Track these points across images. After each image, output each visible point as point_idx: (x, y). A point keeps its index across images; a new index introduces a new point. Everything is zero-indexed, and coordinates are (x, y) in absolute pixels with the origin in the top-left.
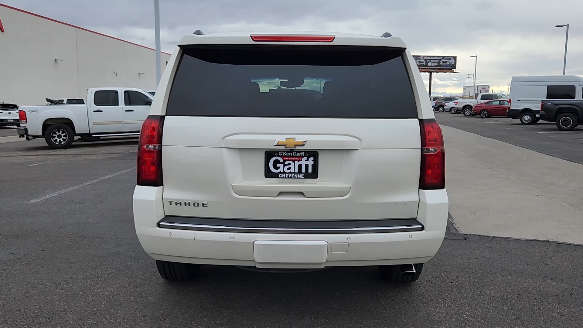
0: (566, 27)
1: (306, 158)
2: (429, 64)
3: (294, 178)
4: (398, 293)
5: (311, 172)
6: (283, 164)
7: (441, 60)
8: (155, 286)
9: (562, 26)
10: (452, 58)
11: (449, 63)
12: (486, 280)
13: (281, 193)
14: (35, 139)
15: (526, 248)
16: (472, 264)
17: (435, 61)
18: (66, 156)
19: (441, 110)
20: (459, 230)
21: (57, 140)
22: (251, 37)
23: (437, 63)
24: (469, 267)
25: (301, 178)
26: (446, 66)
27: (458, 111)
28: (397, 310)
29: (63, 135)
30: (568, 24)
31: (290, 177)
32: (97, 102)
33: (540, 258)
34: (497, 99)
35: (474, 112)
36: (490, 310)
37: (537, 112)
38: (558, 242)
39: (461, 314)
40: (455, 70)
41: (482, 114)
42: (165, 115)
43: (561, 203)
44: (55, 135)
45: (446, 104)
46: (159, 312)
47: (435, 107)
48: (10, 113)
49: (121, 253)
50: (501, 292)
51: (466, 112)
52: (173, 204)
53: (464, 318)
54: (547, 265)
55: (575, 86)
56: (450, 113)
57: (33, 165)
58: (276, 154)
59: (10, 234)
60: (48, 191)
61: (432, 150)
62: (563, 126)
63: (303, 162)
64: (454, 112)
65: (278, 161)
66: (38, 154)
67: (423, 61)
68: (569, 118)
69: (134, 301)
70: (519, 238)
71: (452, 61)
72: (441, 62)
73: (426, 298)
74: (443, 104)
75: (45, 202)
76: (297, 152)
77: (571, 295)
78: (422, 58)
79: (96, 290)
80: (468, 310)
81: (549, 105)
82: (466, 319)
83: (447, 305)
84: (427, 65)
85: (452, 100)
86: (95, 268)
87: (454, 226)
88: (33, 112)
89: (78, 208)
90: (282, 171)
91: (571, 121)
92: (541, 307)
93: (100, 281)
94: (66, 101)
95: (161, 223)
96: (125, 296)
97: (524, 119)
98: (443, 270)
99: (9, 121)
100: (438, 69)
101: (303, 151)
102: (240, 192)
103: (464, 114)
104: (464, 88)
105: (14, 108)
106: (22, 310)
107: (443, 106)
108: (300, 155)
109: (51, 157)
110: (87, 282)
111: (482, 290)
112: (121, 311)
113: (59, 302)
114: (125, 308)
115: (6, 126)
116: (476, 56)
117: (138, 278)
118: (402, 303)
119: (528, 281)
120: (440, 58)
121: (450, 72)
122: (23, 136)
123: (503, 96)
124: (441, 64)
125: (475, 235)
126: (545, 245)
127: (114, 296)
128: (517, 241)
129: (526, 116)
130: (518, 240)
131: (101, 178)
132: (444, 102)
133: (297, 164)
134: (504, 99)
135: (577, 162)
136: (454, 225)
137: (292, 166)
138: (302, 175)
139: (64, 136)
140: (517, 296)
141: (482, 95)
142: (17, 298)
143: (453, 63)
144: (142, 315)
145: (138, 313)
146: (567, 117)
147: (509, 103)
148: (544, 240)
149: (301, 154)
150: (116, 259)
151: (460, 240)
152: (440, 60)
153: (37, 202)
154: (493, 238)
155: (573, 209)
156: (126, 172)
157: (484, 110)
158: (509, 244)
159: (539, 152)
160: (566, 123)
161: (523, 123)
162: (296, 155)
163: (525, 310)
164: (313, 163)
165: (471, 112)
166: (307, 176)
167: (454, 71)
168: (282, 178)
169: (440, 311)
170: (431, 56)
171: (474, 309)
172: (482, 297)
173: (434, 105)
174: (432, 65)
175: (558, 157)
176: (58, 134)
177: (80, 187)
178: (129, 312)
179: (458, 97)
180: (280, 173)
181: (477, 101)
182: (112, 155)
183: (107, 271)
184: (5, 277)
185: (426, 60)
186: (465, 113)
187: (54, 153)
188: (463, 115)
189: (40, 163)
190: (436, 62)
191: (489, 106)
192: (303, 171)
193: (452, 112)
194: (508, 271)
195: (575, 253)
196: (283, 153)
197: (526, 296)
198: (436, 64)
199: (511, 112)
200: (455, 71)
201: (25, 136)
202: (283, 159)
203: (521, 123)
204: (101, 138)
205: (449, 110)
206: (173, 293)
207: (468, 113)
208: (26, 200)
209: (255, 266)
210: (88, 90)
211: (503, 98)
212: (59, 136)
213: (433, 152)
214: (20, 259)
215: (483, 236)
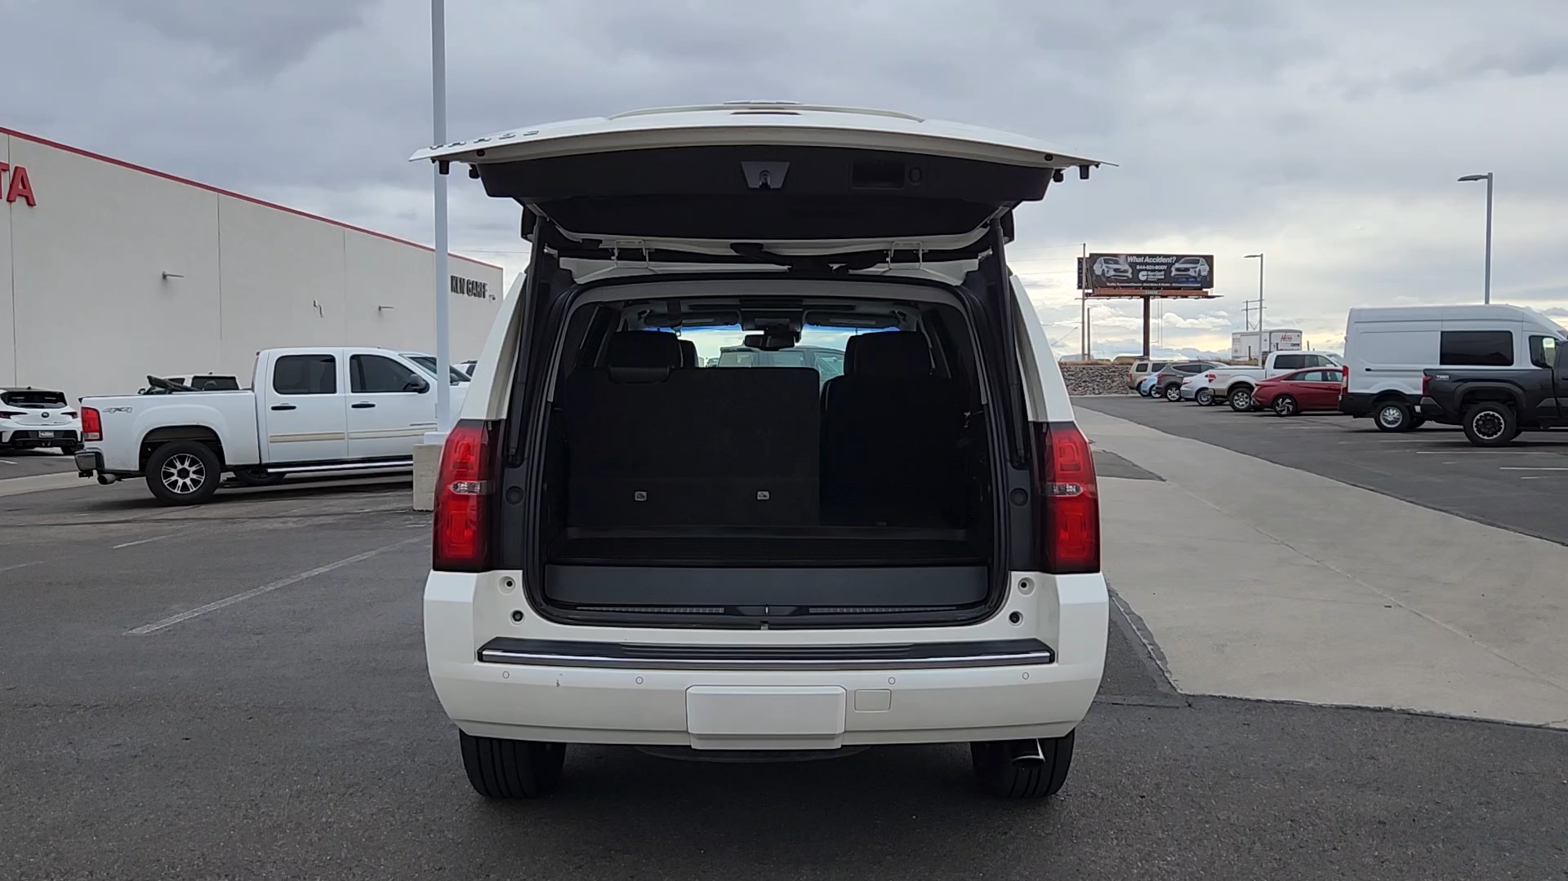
0: (1486, 180)
2: (1142, 276)
4: (1018, 819)
7: (1174, 264)
8: (457, 810)
9: (1476, 178)
10: (1201, 259)
11: (1195, 272)
12: (1222, 792)
14: (120, 481)
15: (1333, 723)
16: (1197, 758)
17: (1157, 267)
18: (203, 522)
19: (1174, 397)
20: (1177, 685)
21: (176, 481)
23: (1163, 273)
24: (1187, 766)
26: (1188, 282)
27: (1216, 399)
28: (1010, 852)
29: (194, 468)
30: (1491, 174)
32: (281, 386)
33: (1361, 746)
34: (1318, 365)
35: (1259, 401)
36: (1222, 852)
37: (1416, 399)
38: (1412, 712)
39: (1155, 859)
40: (1210, 292)
41: (1278, 405)
43: (1444, 625)
44: (173, 470)
45: (1186, 379)
46: (472, 862)
47: (1157, 388)
48: (45, 416)
49: (371, 742)
50: (1254, 816)
51: (1236, 400)
53: (1159, 868)
54: (1373, 761)
55: (1511, 333)
56: (1197, 404)
57: (124, 545)
59: (103, 704)
60: (174, 607)
61: (1070, 488)
62: (1481, 436)
64: (1208, 401)
66: (130, 518)
67: (1127, 267)
68: (1496, 415)
69: (414, 840)
70: (1320, 703)
71: (1202, 268)
72: (1173, 269)
73: (1080, 829)
74: (1179, 381)
75: (172, 633)
77: (1414, 820)
78: (1121, 260)
79: (324, 820)
80: (1171, 852)
81: (1442, 381)
82: (1165, 870)
83: (1126, 841)
84: (1135, 278)
85: (1200, 369)
86: (316, 775)
87: (1166, 678)
88: (118, 412)
89: (257, 645)
91: (1502, 421)
92: (1340, 844)
93: (331, 800)
94: (191, 381)
95: (485, 653)
96: (391, 830)
97: (1384, 419)
98: (1125, 771)
99: (43, 434)
100: (1165, 288)
103: (1232, 405)
104: (1235, 336)
105: (55, 402)
106: (164, 860)
107: (1178, 386)
109: (166, 527)
110: (302, 802)
111: (1210, 813)
112: (386, 859)
113: (242, 844)
114: (393, 853)
115: (33, 448)
116: (1262, 256)
117: (417, 795)
118: (1022, 839)
119: (1322, 794)
120: (1169, 260)
121: (1199, 296)
122: (89, 474)
123: (1333, 358)
124: (1173, 274)
125: (1215, 696)
126: (1379, 717)
127: (365, 832)
128: (1314, 709)
129: (1389, 409)
130: (1316, 707)
131: (302, 574)
132: (1182, 374)
134: (1335, 366)
135: (1503, 525)
136: (1167, 675)
139: (194, 472)
140: (1289, 823)
141: (1278, 356)
142: (147, 836)
143: (1204, 273)
144: (433, 867)
145: (425, 864)
146: (1491, 413)
147: (1344, 375)
148: (1380, 708)
150: (363, 756)
151: (1177, 708)
152: (1170, 265)
153: (152, 631)
154: (1256, 704)
155: (1468, 637)
156: (362, 558)
157: (1284, 396)
158: (1293, 716)
159: (1411, 502)
160: (1488, 427)
161: (1383, 429)
163: (1301, 850)
165: (1250, 399)
167: (1207, 292)
169: (1108, 854)
170: (1145, 256)
171: (1185, 849)
172: (1207, 826)
173: (1155, 382)
174: (1151, 278)
175: (1457, 515)
176: (179, 466)
177: (253, 595)
178: (404, 862)
179: (1220, 361)
181: (1264, 371)
182: (321, 518)
183: (345, 779)
184: (111, 794)
185: (1133, 265)
186: (1235, 403)
187: (171, 516)
188: (1230, 408)
189: (141, 540)
190: (1160, 271)
191: (1297, 385)
193: (1202, 401)
194: (1277, 773)
195: (1448, 734)
197: (1308, 824)
198: (1161, 276)
199: (1351, 399)
200: (1209, 294)
201: (95, 472)
203: (1376, 427)
204: (287, 476)
205: (1193, 397)
206: (502, 823)
207: (1244, 403)
208: (126, 628)
209: (690, 746)
210: (258, 354)
211: (1332, 363)
212: (183, 473)
213: (1073, 493)
214: (136, 756)
215: (1235, 698)
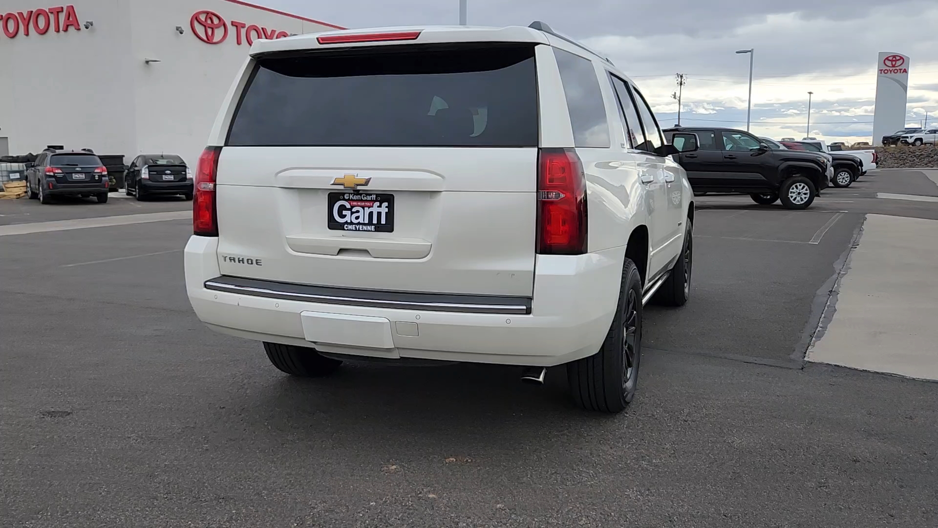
1: (378, 204)
3: (363, 231)
5: (384, 223)
6: (350, 212)
13: (341, 251)
22: (317, 39)
25: (371, 231)
31: (358, 229)
42: (223, 145)
52: (228, 259)
58: (342, 197)
61: (551, 195)
63: (375, 209)
65: (345, 206)
76: (367, 195)
87: (806, 350)
90: (349, 221)
95: (209, 283)
101: (374, 194)
102: (297, 247)
108: (370, 199)
125: (830, 365)
128: (905, 380)
130: (909, 379)
133: (367, 211)
136: (809, 347)
137: (361, 214)
138: (372, 227)
149: (372, 198)
151: (791, 369)
154: (859, 373)
158: (880, 383)
162: (365, 198)
164: (387, 211)
166: (379, 228)
168: (348, 230)
180: (346, 223)
192: (375, 221)
196: (349, 196)
202: (350, 204)
209: (313, 348)
215: (845, 367)
